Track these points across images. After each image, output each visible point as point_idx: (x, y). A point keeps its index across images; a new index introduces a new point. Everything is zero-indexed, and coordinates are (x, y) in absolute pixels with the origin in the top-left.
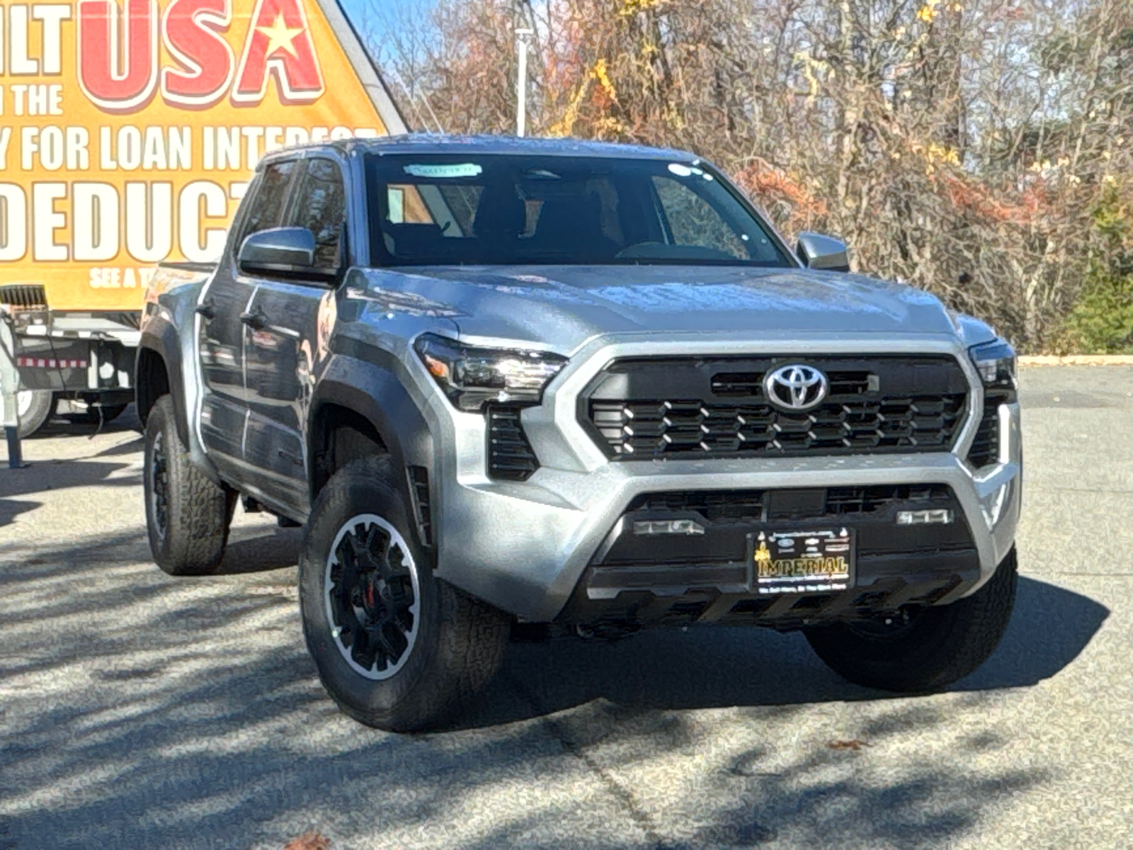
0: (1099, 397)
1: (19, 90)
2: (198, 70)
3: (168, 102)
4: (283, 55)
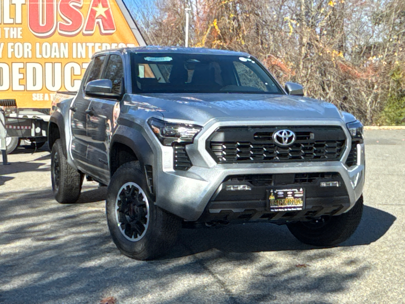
0: (393, 141)
1: (7, 29)
2: (71, 23)
3: (60, 34)
4: (101, 17)
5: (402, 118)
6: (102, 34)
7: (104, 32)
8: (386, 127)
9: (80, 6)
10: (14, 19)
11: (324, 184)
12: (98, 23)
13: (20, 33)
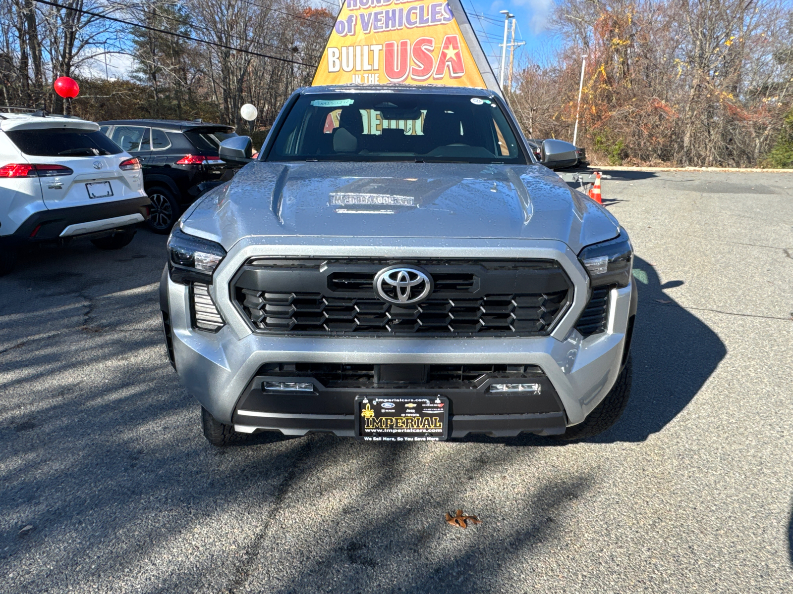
0: (772, 188)
1: (366, 76)
2: (422, 66)
3: (413, 79)
4: (451, 59)
5: (790, 161)
6: (451, 77)
7: (453, 75)
8: (770, 170)
9: (432, 49)
10: (372, 65)
11: (502, 388)
12: (448, 66)
13: (377, 79)
